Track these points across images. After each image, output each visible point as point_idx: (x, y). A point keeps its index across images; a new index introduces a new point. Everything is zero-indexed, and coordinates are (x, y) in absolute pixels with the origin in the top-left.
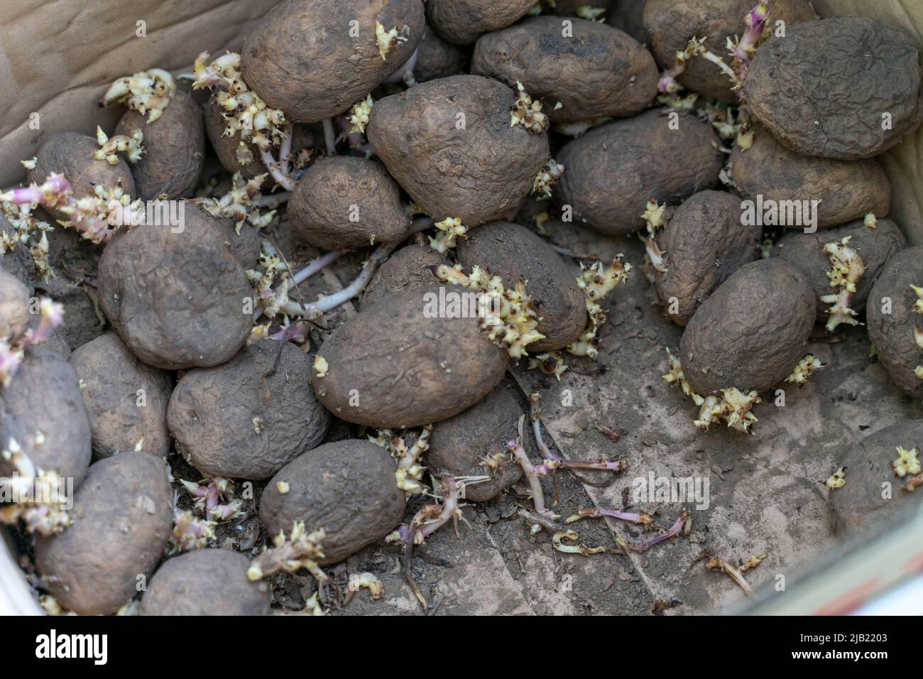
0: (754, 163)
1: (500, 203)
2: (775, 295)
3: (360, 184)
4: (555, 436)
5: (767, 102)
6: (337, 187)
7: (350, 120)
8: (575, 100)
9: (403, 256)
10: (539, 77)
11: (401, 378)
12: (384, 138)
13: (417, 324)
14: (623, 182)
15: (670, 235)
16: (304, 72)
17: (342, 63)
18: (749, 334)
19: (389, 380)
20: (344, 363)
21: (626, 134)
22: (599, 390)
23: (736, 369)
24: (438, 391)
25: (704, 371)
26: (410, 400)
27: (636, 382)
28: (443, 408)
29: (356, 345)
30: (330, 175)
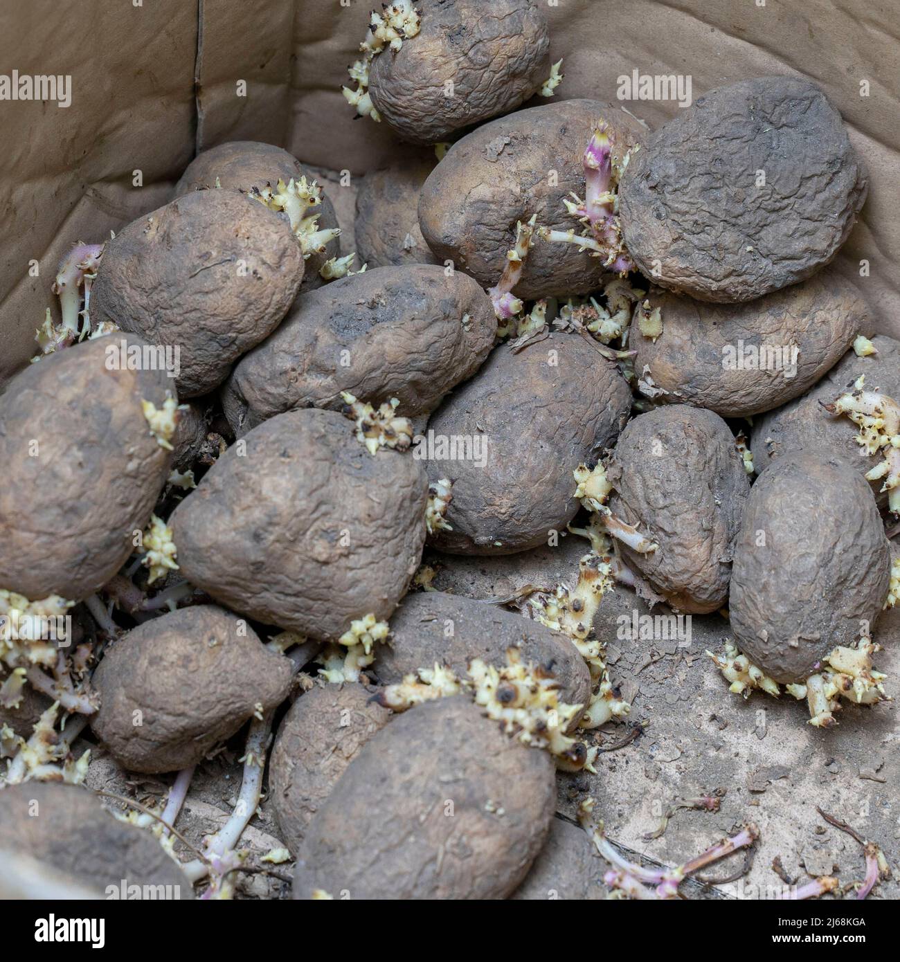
0: (681, 348)
1: (408, 567)
2: (826, 496)
3: (205, 640)
4: (639, 846)
5: (673, 254)
6: (180, 663)
7: (150, 560)
8: (414, 384)
9: (305, 714)
10: (358, 374)
11: (444, 858)
12: (217, 558)
13: (422, 774)
14: (532, 461)
15: (636, 497)
16: (75, 520)
17: (118, 483)
18: (825, 562)
19: (430, 869)
20: (353, 881)
21: (493, 398)
22: (652, 757)
23: (830, 620)
24: (501, 846)
25: (794, 643)
26: (469, 880)
27: (690, 720)
28: (515, 868)
29: (355, 848)
30: (159, 652)
